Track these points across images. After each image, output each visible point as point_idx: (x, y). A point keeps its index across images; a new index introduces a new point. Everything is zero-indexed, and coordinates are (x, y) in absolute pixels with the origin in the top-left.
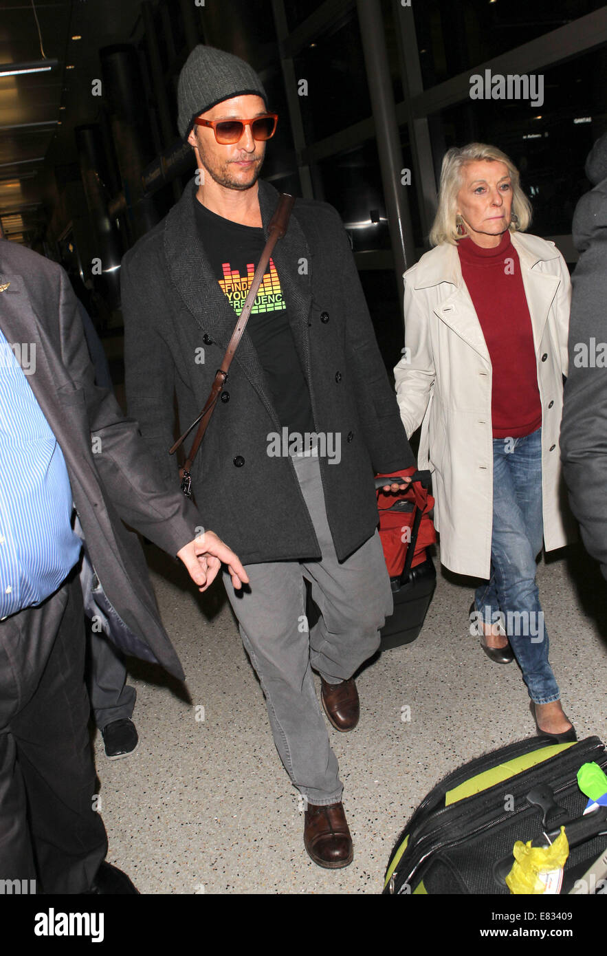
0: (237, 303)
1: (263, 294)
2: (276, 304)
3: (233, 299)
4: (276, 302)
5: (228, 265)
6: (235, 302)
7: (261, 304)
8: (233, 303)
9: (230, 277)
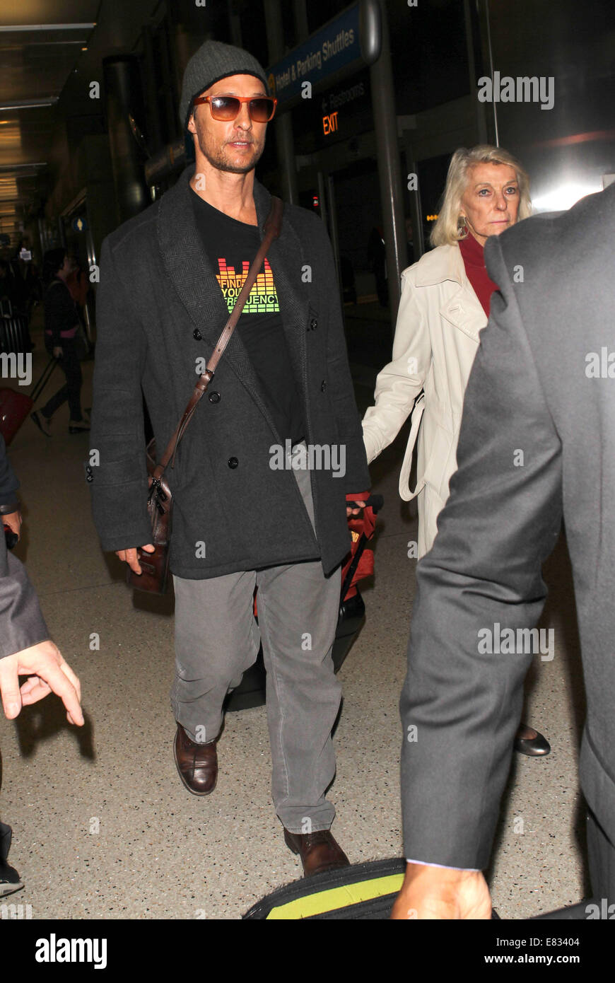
0: (230, 300)
1: (255, 293)
2: (268, 306)
3: (227, 296)
4: (268, 303)
5: (224, 260)
6: (229, 298)
7: (252, 304)
8: (227, 300)
9: (225, 273)
